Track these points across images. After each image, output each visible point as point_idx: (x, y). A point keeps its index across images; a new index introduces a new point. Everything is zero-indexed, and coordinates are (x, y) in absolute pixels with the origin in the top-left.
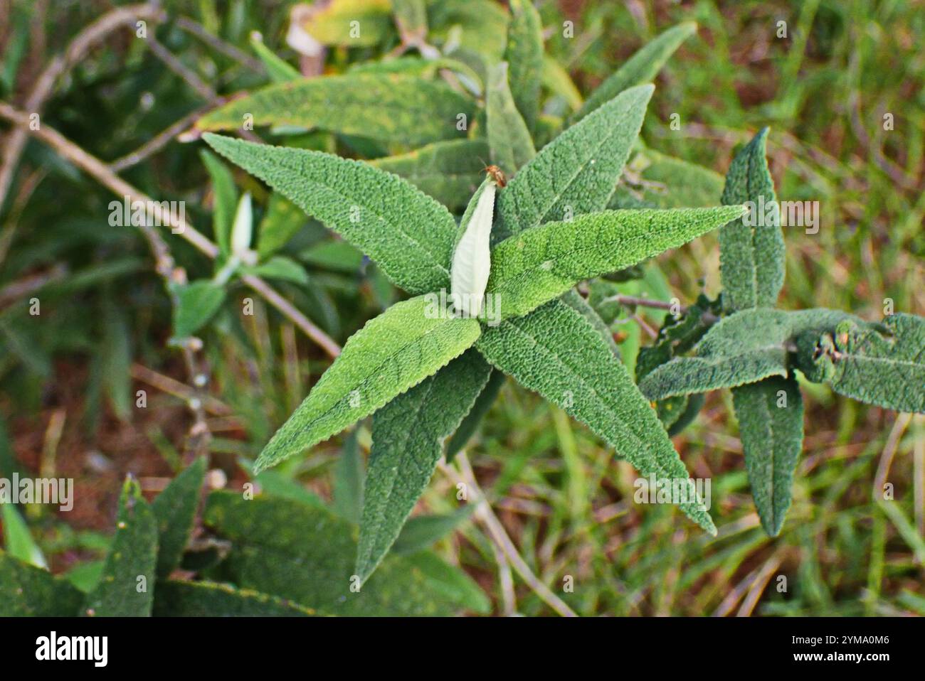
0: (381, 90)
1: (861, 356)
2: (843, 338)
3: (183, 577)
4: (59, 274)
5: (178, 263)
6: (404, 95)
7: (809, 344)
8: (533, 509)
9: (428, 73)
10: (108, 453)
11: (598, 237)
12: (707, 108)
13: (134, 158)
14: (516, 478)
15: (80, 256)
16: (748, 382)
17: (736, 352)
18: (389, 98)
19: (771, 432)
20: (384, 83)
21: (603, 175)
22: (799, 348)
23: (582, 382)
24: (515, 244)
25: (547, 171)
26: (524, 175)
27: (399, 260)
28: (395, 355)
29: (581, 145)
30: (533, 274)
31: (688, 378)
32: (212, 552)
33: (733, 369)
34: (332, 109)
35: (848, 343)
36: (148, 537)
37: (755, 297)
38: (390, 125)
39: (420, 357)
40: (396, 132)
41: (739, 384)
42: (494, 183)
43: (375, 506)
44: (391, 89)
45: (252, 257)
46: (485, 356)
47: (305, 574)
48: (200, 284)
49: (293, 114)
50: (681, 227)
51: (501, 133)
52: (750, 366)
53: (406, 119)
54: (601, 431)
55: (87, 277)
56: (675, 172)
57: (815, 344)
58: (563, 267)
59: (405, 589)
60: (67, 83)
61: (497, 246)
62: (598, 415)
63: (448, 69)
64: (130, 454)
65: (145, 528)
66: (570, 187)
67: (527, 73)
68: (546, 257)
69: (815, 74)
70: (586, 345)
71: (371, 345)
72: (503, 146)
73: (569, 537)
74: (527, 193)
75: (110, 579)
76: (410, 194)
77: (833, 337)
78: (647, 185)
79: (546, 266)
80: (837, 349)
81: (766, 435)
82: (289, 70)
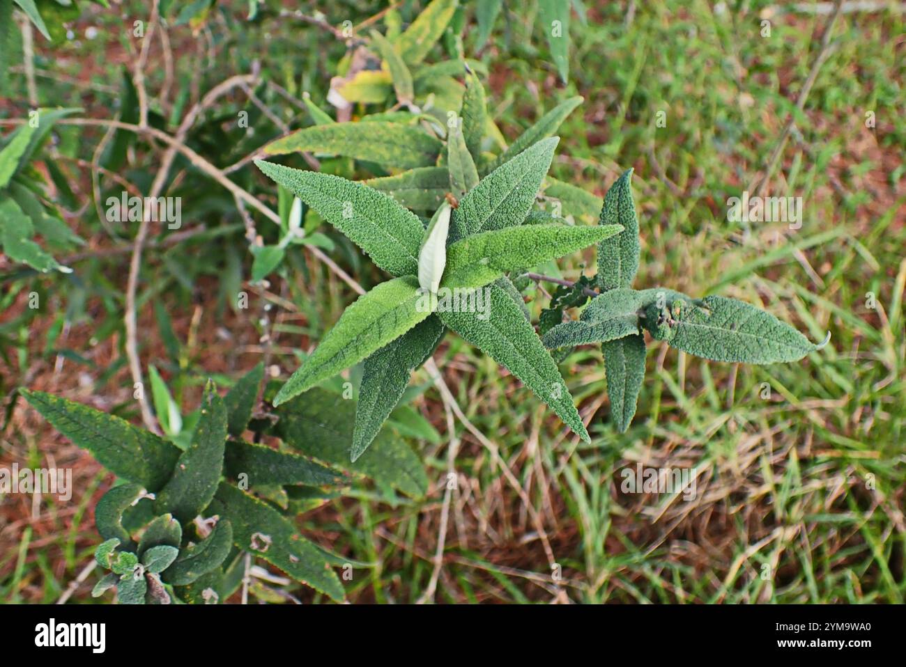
0: (382, 132)
1: (688, 323)
2: (676, 311)
3: (248, 437)
4: (201, 229)
5: (259, 232)
6: (396, 136)
7: (655, 314)
8: (466, 368)
9: (414, 122)
10: (230, 329)
11: (520, 243)
12: (570, 146)
13: (236, 167)
14: (457, 352)
15: (213, 219)
16: (614, 339)
17: (606, 318)
18: (386, 138)
19: (625, 368)
20: (384, 128)
21: (524, 197)
22: (647, 316)
23: (505, 338)
24: (463, 246)
25: (486, 193)
26: (471, 196)
27: (384, 252)
28: (378, 320)
29: (510, 177)
30: (475, 267)
31: (575, 334)
32: (268, 420)
33: (604, 331)
34: (350, 143)
35: (680, 314)
36: (221, 419)
37: (619, 280)
38: (387, 155)
39: (396, 322)
40: (390, 160)
41: (608, 340)
42: (450, 206)
43: (365, 411)
44: (388, 131)
45: (301, 232)
46: (440, 318)
47: (327, 434)
48: (270, 247)
49: (325, 146)
50: (578, 239)
51: (457, 164)
52: (616, 328)
53: (397, 151)
54: (516, 373)
55: (216, 232)
56: (565, 192)
57: (658, 314)
58: (495, 262)
59: (389, 443)
60: (202, 119)
61: (451, 246)
62: (515, 362)
63: (425, 119)
64: (242, 330)
65: (220, 412)
66: (502, 205)
67: (475, 125)
68: (484, 255)
69: (632, 129)
70: (508, 313)
71: (362, 313)
72: (458, 172)
73: (485, 384)
74: (473, 208)
75: (196, 446)
76: (393, 206)
77: (670, 310)
78: (547, 198)
79: (484, 261)
80: (672, 318)
81: (622, 370)
82: (327, 118)
